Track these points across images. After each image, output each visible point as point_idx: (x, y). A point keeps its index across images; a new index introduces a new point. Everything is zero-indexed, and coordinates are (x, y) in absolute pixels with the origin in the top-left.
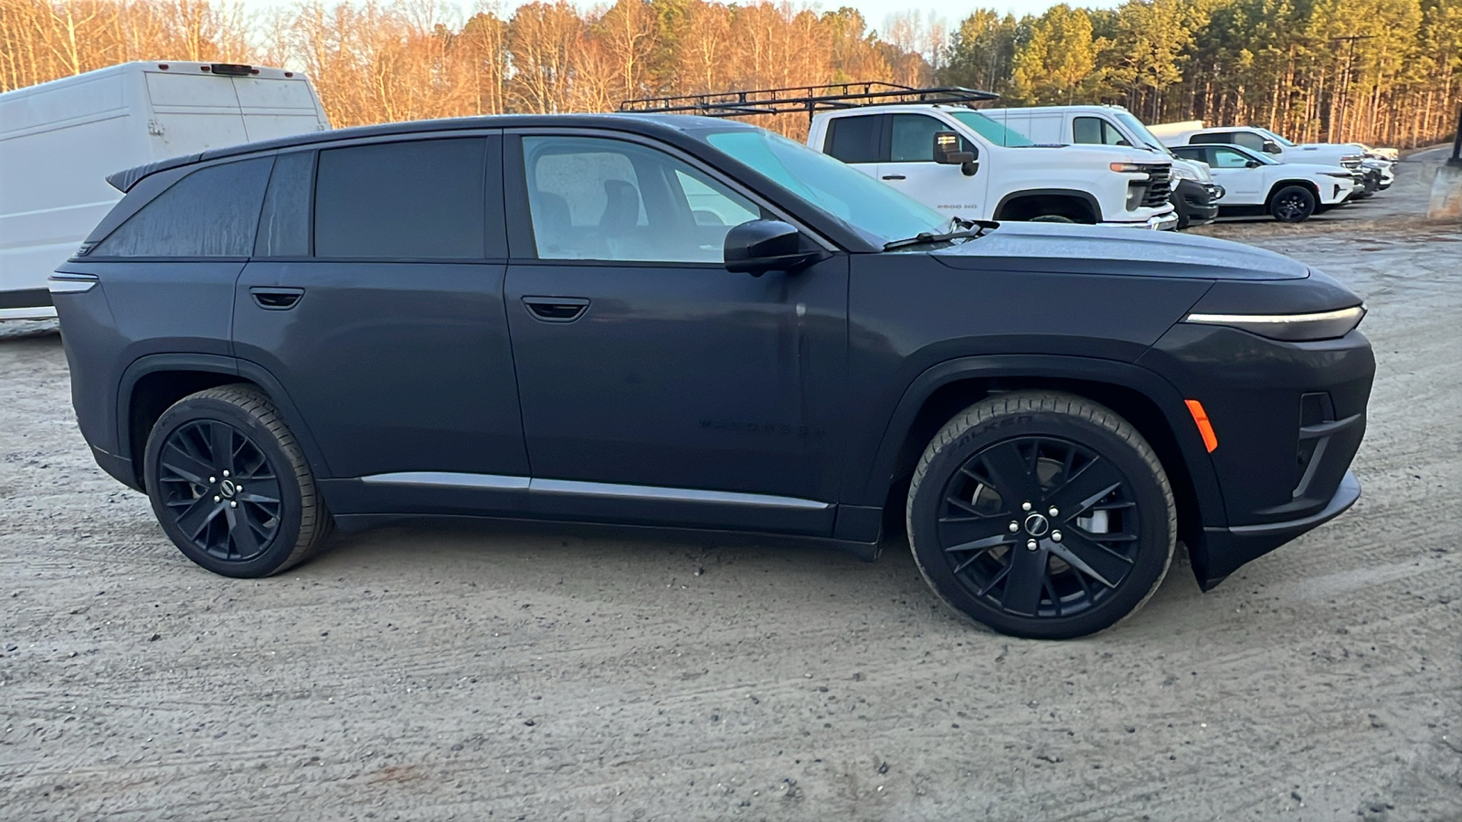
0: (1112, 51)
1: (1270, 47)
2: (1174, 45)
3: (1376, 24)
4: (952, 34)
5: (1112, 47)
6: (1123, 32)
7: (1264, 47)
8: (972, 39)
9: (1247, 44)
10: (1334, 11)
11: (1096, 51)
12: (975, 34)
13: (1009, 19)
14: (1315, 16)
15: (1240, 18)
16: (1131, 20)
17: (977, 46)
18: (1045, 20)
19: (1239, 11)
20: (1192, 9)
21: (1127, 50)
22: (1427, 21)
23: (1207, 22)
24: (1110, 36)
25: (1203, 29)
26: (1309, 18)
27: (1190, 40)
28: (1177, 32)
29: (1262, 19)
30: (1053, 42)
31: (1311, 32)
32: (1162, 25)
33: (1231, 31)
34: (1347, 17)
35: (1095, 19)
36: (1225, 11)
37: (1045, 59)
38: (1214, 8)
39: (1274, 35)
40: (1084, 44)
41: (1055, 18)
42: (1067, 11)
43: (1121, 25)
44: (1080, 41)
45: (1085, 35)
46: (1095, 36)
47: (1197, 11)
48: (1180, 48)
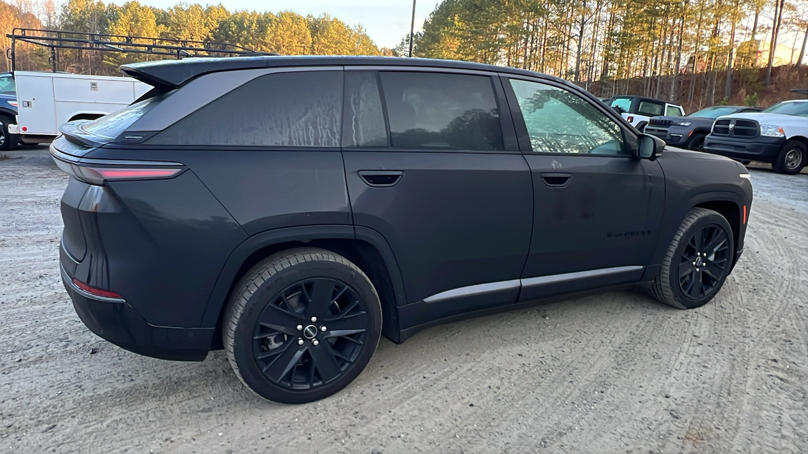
0: (168, 33)
1: (250, 44)
2: (203, 36)
3: (295, 40)
4: (62, 6)
5: (168, 31)
6: (173, 24)
7: (246, 43)
8: (78, 12)
9: (239, 41)
10: (276, 31)
11: (159, 32)
12: (79, 10)
13: (100, 4)
14: (269, 32)
15: (234, 27)
16: (177, 18)
17: (81, 17)
18: (126, 9)
19: (233, 23)
20: (209, 18)
21: (177, 34)
22: (313, 43)
23: (218, 26)
24: (167, 25)
25: (216, 29)
26: (266, 32)
27: (210, 34)
28: (203, 29)
29: (244, 29)
30: (133, 23)
31: (267, 40)
32: (195, 24)
33: (230, 32)
34: (283, 35)
35: (156, 13)
36: (225, 22)
37: (129, 31)
38: (220, 20)
39: (251, 38)
40: (152, 27)
41: (133, 8)
42: (139, 6)
43: (172, 19)
44: (150, 25)
45: (152, 22)
46: (158, 24)
47: (212, 19)
48: (205, 37)
